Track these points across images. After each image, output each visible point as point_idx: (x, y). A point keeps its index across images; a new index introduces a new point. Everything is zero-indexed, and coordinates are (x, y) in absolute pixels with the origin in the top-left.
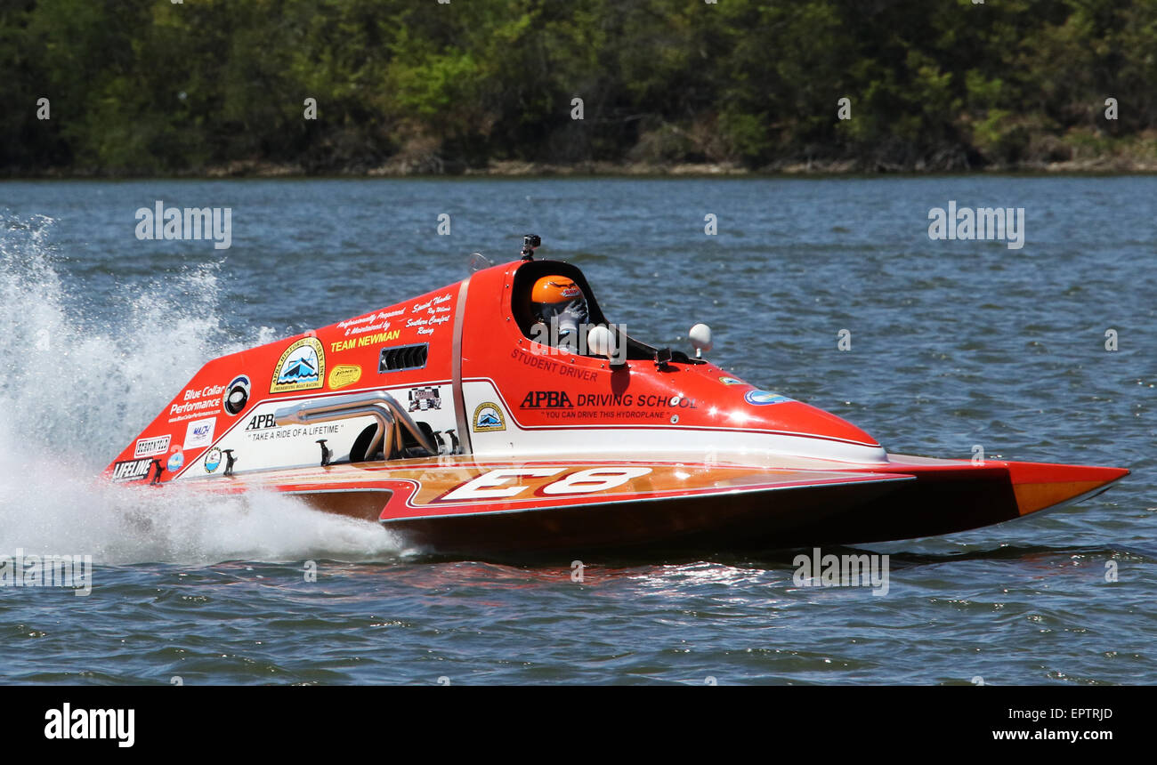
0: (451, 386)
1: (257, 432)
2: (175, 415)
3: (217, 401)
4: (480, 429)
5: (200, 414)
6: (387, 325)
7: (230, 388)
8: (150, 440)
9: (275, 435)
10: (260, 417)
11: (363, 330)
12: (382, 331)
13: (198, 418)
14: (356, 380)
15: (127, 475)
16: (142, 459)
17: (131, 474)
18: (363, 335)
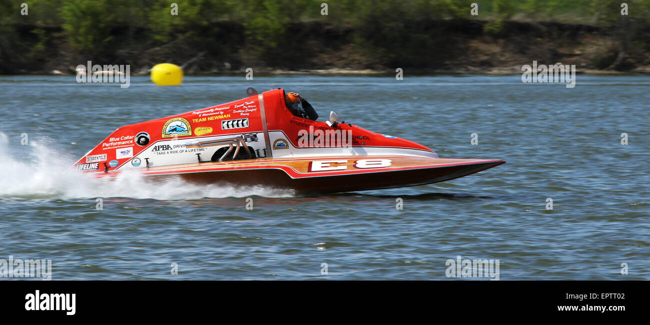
0: (263, 133)
1: (159, 152)
2: (105, 147)
3: (131, 142)
4: (275, 148)
5: (122, 146)
6: (222, 113)
7: (138, 136)
8: (93, 156)
9: (169, 153)
10: (158, 146)
11: (209, 114)
12: (220, 114)
13: (122, 148)
14: (210, 132)
15: (84, 169)
16: (92, 163)
17: (87, 168)
18: (210, 116)
